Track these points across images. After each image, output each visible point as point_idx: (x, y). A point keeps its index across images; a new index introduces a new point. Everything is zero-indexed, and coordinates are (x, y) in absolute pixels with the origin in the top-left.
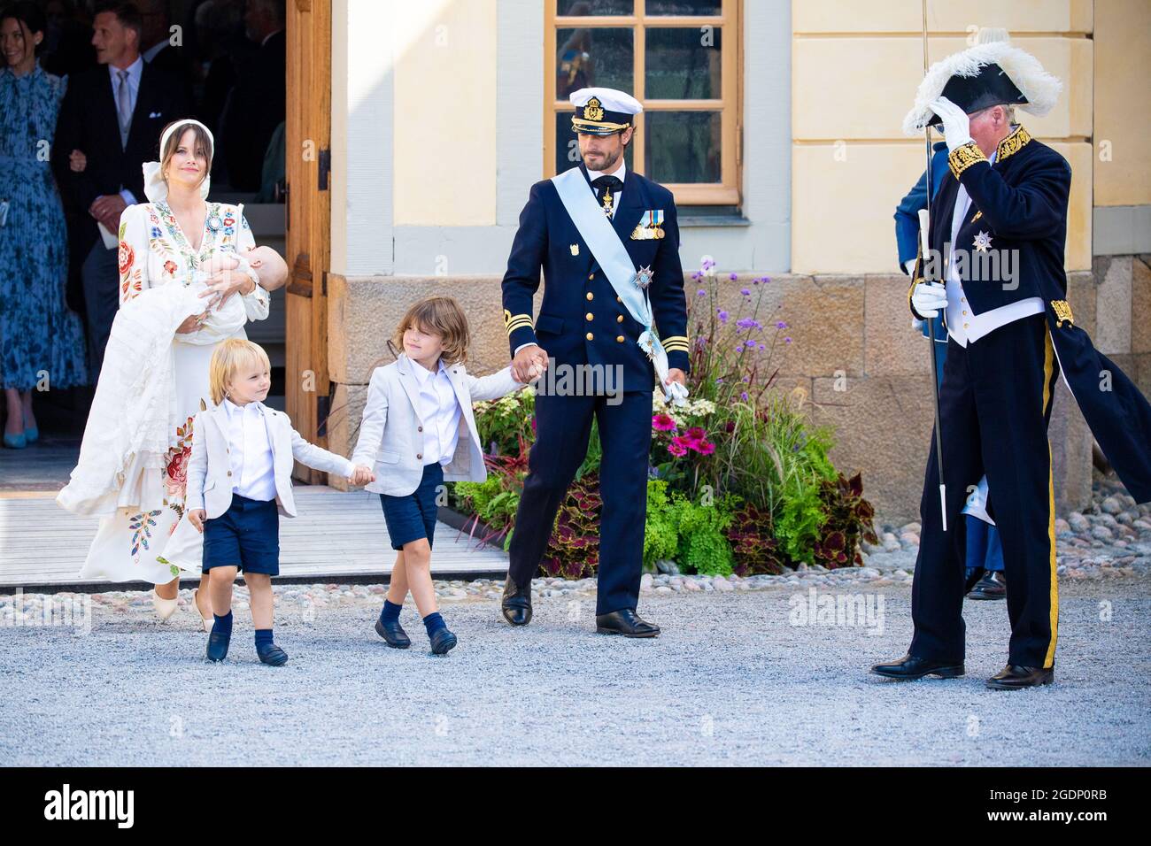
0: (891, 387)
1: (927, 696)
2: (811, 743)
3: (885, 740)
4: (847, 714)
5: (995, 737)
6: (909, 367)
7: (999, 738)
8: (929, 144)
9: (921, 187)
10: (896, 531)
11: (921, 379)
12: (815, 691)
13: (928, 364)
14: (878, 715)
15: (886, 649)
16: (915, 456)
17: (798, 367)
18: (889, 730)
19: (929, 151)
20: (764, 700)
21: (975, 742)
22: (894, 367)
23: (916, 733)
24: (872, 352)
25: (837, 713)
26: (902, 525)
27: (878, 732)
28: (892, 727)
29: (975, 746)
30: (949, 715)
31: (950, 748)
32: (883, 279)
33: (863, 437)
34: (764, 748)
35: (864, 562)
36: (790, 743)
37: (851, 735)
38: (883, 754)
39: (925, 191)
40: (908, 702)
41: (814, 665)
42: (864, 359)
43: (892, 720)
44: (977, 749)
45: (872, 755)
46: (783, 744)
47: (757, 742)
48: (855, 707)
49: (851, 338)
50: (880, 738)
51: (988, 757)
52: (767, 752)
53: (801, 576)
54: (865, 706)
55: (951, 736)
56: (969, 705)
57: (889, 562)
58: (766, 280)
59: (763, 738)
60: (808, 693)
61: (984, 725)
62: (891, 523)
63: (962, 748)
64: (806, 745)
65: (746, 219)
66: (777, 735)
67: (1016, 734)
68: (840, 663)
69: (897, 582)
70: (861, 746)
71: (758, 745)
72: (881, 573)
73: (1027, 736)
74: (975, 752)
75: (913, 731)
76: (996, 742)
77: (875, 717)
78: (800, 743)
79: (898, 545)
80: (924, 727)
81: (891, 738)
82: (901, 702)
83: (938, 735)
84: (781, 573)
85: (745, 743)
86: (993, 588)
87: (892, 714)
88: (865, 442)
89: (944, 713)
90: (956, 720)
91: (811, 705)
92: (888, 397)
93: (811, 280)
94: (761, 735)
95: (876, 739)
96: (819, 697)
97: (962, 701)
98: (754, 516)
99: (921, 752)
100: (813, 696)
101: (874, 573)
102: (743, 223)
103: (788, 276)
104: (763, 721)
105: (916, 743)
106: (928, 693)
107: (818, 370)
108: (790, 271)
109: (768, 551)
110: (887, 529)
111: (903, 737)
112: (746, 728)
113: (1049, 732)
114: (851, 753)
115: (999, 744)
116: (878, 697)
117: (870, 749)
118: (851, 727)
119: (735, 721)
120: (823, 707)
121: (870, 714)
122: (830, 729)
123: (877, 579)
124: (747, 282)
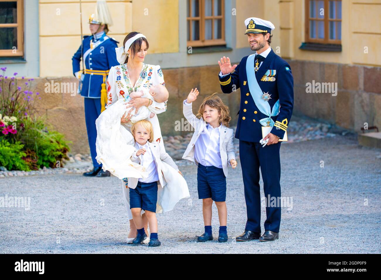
0: (71, 112)
1: (85, 207)
2: (49, 222)
3: (72, 221)
4: (60, 213)
5: (106, 219)
6: (77, 105)
7: (107, 220)
8: (82, 36)
9: (80, 50)
10: (73, 156)
11: (80, 109)
12: (49, 206)
13: (83, 105)
14: (70, 214)
15: (71, 193)
16: (79, 133)
17: (42, 106)
18: (73, 218)
19: (82, 39)
20: (34, 209)
21: (100, 221)
22: (72, 106)
23: (82, 219)
24: (65, 101)
25: (57, 213)
26: (75, 155)
27: (70, 219)
28: (74, 217)
29: (100, 222)
30: (92, 213)
31: (92, 223)
32: (68, 79)
33: (63, 128)
34: (35, 224)
35: (63, 166)
36: (42, 223)
37: (61, 220)
38: (71, 225)
39: (80, 51)
40: (78, 209)
41: (49, 198)
42: (62, 103)
43: (74, 215)
44: (101, 223)
45: (68, 226)
46: (40, 223)
47: (32, 222)
48: (62, 211)
49: (58, 97)
50: (70, 220)
51: (104, 226)
52: (35, 225)
53: (44, 171)
54: (66, 211)
55: (93, 219)
56: (98, 210)
57: (71, 166)
58: (32, 80)
59: (34, 221)
60: (47, 207)
61: (102, 216)
62: (72, 154)
63: (96, 223)
64: (47, 223)
65: (25, 60)
66: (38, 220)
67: (112, 218)
68: (57, 198)
69: (74, 172)
70: (65, 223)
71: (32, 223)
72: (69, 169)
73: (116, 219)
74: (100, 224)
75: (81, 218)
76: (106, 221)
77: (69, 214)
78: (45, 222)
79: (74, 161)
80: (84, 217)
81: (74, 221)
82: (76, 209)
83: (88, 219)
84: (38, 170)
85: (29, 223)
86: (104, 173)
87: (74, 213)
88: (63, 129)
89: (90, 212)
90: (94, 215)
91: (48, 211)
92: (70, 115)
93: (46, 79)
94: (33, 220)
95: (69, 221)
96: (51, 208)
97: (95, 209)
98: (29, 152)
99: (83, 225)
100: (49, 208)
101: (67, 170)
102: (24, 62)
103: (38, 78)
104: (34, 216)
105: (81, 222)
106: (85, 206)
107: (48, 107)
108: (39, 76)
109: (34, 163)
110: (71, 156)
111: (77, 220)
112: (29, 218)
113: (123, 218)
114: (61, 225)
115: (107, 222)
116: (70, 208)
117: (67, 224)
118: (61, 217)
119: (25, 216)
120: (53, 211)
121: (67, 213)
122: (55, 218)
123: (68, 172)
124: (26, 80)
